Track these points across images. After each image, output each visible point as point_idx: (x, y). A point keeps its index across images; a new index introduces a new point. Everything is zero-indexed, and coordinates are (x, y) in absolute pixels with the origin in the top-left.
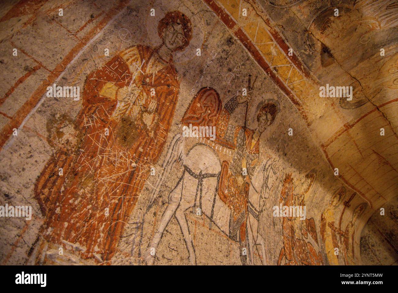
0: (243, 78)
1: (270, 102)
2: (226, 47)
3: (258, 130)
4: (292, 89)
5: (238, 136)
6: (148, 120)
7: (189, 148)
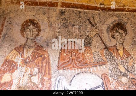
0: (85, 24)
1: (114, 23)
2: (62, 17)
3: (118, 43)
5: (105, 55)
7: (70, 80)
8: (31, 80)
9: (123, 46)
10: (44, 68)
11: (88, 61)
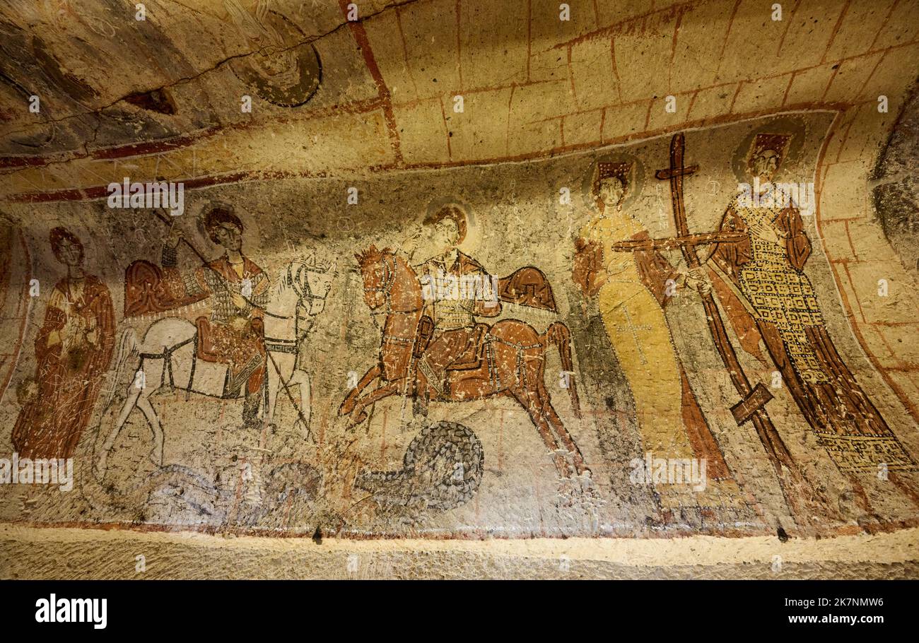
0: (152, 221)
1: (207, 212)
2: (106, 215)
3: (228, 251)
4: (206, 173)
5: (205, 278)
6: (93, 338)
7: (142, 335)
8: (86, 339)
9: (241, 254)
10: (104, 317)
11: (174, 295)
